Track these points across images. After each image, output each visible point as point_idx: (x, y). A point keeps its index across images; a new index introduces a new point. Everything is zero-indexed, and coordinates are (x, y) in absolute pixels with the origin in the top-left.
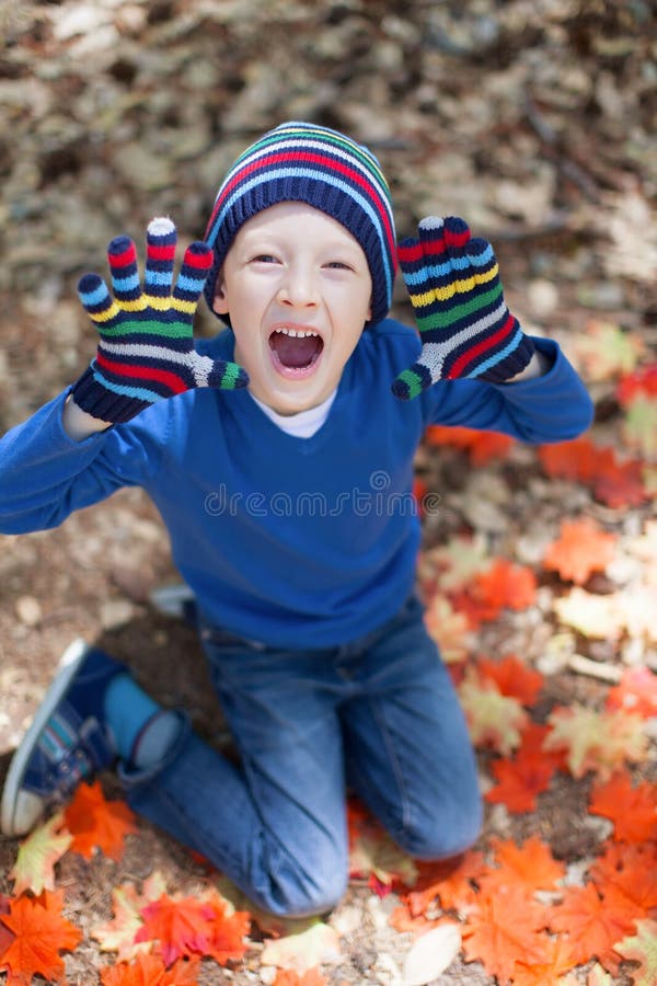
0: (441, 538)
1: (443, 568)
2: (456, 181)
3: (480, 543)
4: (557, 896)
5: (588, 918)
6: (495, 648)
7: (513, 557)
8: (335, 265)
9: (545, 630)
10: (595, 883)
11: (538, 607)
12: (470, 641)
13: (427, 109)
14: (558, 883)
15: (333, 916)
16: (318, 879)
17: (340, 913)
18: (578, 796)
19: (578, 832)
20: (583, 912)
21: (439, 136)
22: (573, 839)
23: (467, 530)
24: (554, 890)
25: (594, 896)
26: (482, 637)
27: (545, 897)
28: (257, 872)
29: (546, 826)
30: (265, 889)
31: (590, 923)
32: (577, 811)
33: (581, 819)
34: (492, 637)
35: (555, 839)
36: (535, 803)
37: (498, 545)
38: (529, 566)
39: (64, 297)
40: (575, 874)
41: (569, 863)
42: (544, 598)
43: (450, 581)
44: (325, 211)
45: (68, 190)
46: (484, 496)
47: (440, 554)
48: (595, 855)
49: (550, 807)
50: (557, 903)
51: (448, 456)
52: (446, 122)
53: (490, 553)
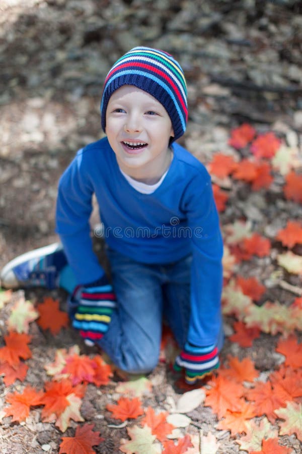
0: (231, 221)
1: (229, 234)
2: (270, 62)
3: (249, 225)
4: (253, 385)
5: (264, 397)
6: (246, 273)
7: (263, 234)
8: (150, 113)
9: (271, 268)
10: (271, 382)
11: (270, 257)
12: (235, 268)
13: (262, 29)
14: (255, 380)
15: (151, 376)
16: (143, 357)
17: (154, 375)
18: (272, 343)
19: (268, 359)
20: (263, 393)
21: (266, 41)
22: (265, 361)
23: (244, 218)
24: (252, 382)
25: (269, 387)
26: (241, 267)
27: (248, 385)
28: (117, 350)
29: (254, 354)
30: (119, 358)
31: (265, 399)
32: (270, 350)
33: (271, 353)
34: (246, 267)
35: (257, 360)
36: (251, 343)
37: (256, 227)
38: (270, 239)
39: (84, 95)
40: (263, 377)
41: (261, 372)
42: (274, 254)
43: (231, 240)
44: (144, 90)
45: (94, 49)
46: (255, 205)
47: (229, 228)
48: (274, 370)
49: (258, 346)
50: (252, 388)
51: (241, 185)
52: (270, 35)
53: (252, 230)
